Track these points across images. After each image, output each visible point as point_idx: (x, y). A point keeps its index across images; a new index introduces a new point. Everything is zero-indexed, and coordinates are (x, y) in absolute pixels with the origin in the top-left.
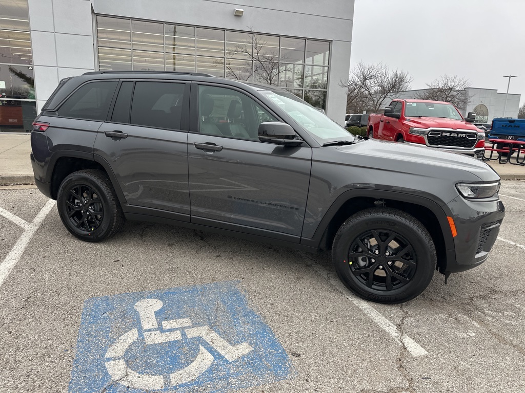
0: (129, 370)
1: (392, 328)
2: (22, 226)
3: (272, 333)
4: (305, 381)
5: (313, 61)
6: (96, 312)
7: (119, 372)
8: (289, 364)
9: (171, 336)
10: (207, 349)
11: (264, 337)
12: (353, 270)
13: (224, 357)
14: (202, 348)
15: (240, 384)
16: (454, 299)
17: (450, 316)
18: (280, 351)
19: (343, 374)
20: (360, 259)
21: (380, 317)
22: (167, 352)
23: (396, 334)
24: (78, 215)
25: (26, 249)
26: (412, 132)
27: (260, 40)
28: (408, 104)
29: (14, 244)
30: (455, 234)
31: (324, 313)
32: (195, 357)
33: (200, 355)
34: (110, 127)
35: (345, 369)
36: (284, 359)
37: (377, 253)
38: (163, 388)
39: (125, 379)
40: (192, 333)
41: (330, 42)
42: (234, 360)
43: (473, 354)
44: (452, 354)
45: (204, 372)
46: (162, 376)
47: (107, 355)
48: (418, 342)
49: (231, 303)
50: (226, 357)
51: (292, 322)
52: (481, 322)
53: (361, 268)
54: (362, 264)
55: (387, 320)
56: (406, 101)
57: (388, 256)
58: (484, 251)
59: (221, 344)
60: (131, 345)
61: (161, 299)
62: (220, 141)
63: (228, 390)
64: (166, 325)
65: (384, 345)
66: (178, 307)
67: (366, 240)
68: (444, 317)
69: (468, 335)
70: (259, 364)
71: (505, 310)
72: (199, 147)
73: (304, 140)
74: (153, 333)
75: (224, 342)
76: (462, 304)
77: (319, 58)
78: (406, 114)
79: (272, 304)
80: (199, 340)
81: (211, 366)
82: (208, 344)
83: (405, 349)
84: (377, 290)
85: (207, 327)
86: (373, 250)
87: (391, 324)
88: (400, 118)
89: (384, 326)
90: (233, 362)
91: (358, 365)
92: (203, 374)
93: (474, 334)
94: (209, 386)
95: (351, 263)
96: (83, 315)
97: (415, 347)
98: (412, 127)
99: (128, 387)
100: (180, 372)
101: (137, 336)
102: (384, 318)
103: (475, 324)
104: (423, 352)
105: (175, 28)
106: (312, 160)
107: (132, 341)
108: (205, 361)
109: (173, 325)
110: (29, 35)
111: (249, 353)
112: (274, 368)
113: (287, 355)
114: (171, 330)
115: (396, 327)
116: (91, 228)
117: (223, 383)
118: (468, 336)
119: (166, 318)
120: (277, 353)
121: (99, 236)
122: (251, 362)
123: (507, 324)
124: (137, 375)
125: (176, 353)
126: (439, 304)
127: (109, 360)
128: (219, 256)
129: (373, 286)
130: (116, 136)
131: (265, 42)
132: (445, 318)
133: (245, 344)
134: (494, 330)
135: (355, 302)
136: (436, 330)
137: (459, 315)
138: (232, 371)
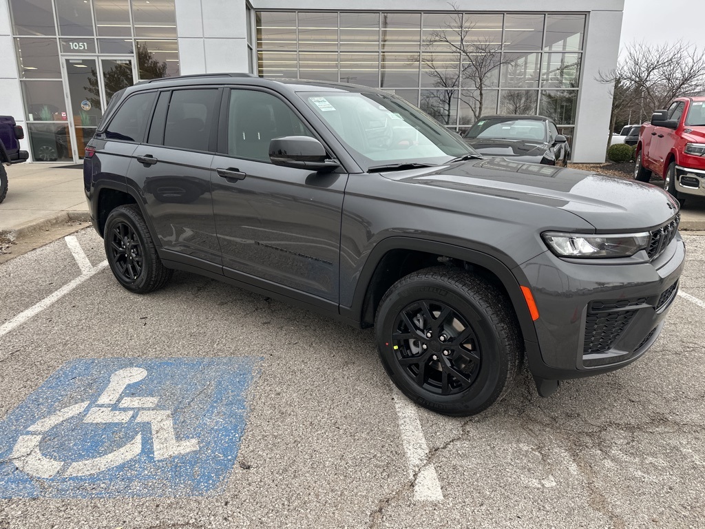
0: (37, 450)
1: (419, 451)
2: (83, 269)
3: (242, 432)
4: (223, 504)
5: (564, 46)
6: (67, 376)
7: (24, 450)
8: (224, 477)
9: (118, 417)
10: (143, 439)
11: (226, 436)
12: (400, 358)
13: (153, 453)
14: (139, 437)
15: (140, 491)
16: (572, 423)
17: (539, 448)
18: (230, 457)
19: (283, 504)
20: (411, 342)
21: (416, 433)
22: (95, 436)
23: (418, 462)
24: (122, 259)
25: (64, 296)
26: (691, 151)
27: (468, 21)
28: (694, 104)
29: (56, 290)
30: (535, 315)
31: (339, 415)
32: (121, 447)
33: (129, 445)
34: (143, 150)
35: (294, 498)
36: (225, 467)
37: (429, 335)
38: (51, 477)
39: (23, 458)
40: (143, 418)
41: (586, 14)
42: (162, 458)
43: (520, 515)
44: (483, 508)
45: (113, 468)
46: (63, 463)
47: (31, 429)
48: (441, 479)
49: (227, 386)
50: (155, 453)
51: (282, 422)
52: (588, 467)
53: (413, 355)
54: (415, 350)
55: (424, 439)
56: (692, 100)
57: (443, 341)
58: (616, 348)
59: (166, 435)
60: (65, 421)
61: (149, 368)
62: (245, 166)
63: (118, 495)
64: (126, 402)
65: (384, 474)
66: (160, 383)
67: (419, 315)
68: (525, 448)
69: (540, 483)
70: (187, 469)
71: (653, 455)
72: (222, 174)
73: (341, 163)
74: (103, 409)
75: (172, 435)
76: (580, 433)
77: (574, 41)
78: (689, 122)
79: (279, 394)
80: (146, 428)
81: (128, 462)
82: (151, 433)
83: (412, 485)
84: (430, 392)
85: (169, 412)
86: (425, 332)
87: (424, 446)
88: (677, 128)
89: (411, 447)
90: (158, 461)
91: (317, 496)
92: (109, 470)
93: (554, 484)
94: (102, 485)
95: (396, 347)
96: (51, 377)
97: (430, 485)
98: (691, 142)
99: (17, 469)
100: (86, 462)
101: (82, 410)
102: (421, 434)
103: (573, 468)
104: (436, 494)
105: (385, 17)
106: (344, 193)
107: (71, 415)
108: (127, 454)
109: (133, 403)
110: (176, 43)
111: (188, 454)
112: (200, 478)
113: (234, 464)
114: (125, 410)
115: (427, 451)
116: (135, 276)
117: (121, 485)
118: (539, 486)
119: (133, 394)
120: (223, 460)
121: (140, 286)
122: (177, 466)
123: (634, 478)
124: (39, 455)
125: (104, 438)
126: (537, 428)
127: (28, 433)
128: (269, 323)
129: (425, 385)
130: (147, 162)
131: (472, 25)
132: (527, 451)
133: (194, 441)
134: (599, 484)
135: (397, 406)
136: (492, 465)
137: (557, 450)
138: (146, 472)
